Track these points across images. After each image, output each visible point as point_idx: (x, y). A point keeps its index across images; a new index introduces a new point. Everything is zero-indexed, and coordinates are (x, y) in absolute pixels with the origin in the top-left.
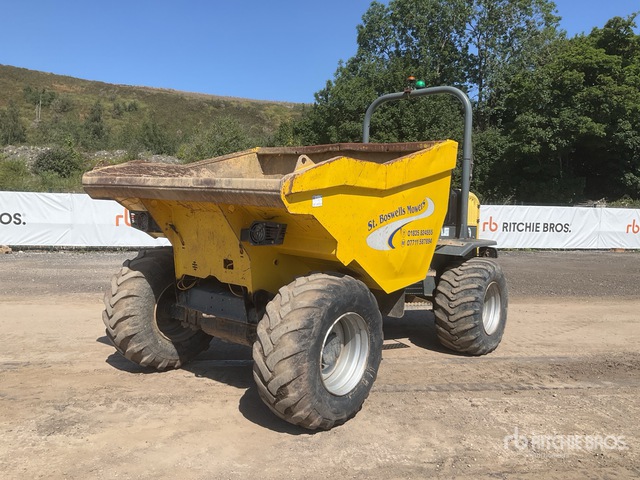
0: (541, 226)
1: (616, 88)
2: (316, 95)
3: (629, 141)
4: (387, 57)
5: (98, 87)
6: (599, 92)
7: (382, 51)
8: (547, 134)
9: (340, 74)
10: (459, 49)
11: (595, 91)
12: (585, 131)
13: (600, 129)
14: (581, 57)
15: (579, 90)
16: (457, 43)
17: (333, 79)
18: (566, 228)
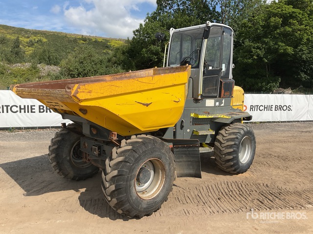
0: (274, 107)
1: (299, 27)
2: (134, 32)
3: (304, 56)
4: (173, 12)
5: (21, 31)
6: (290, 29)
7: (170, 9)
8: (261, 53)
9: (147, 20)
10: (211, 8)
11: (288, 29)
12: (282, 51)
13: (290, 50)
14: (280, 10)
15: (279, 28)
16: (210, 5)
17: (143, 23)
18: (289, 108)
